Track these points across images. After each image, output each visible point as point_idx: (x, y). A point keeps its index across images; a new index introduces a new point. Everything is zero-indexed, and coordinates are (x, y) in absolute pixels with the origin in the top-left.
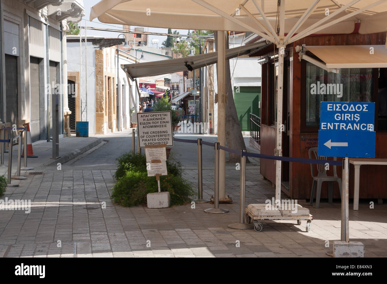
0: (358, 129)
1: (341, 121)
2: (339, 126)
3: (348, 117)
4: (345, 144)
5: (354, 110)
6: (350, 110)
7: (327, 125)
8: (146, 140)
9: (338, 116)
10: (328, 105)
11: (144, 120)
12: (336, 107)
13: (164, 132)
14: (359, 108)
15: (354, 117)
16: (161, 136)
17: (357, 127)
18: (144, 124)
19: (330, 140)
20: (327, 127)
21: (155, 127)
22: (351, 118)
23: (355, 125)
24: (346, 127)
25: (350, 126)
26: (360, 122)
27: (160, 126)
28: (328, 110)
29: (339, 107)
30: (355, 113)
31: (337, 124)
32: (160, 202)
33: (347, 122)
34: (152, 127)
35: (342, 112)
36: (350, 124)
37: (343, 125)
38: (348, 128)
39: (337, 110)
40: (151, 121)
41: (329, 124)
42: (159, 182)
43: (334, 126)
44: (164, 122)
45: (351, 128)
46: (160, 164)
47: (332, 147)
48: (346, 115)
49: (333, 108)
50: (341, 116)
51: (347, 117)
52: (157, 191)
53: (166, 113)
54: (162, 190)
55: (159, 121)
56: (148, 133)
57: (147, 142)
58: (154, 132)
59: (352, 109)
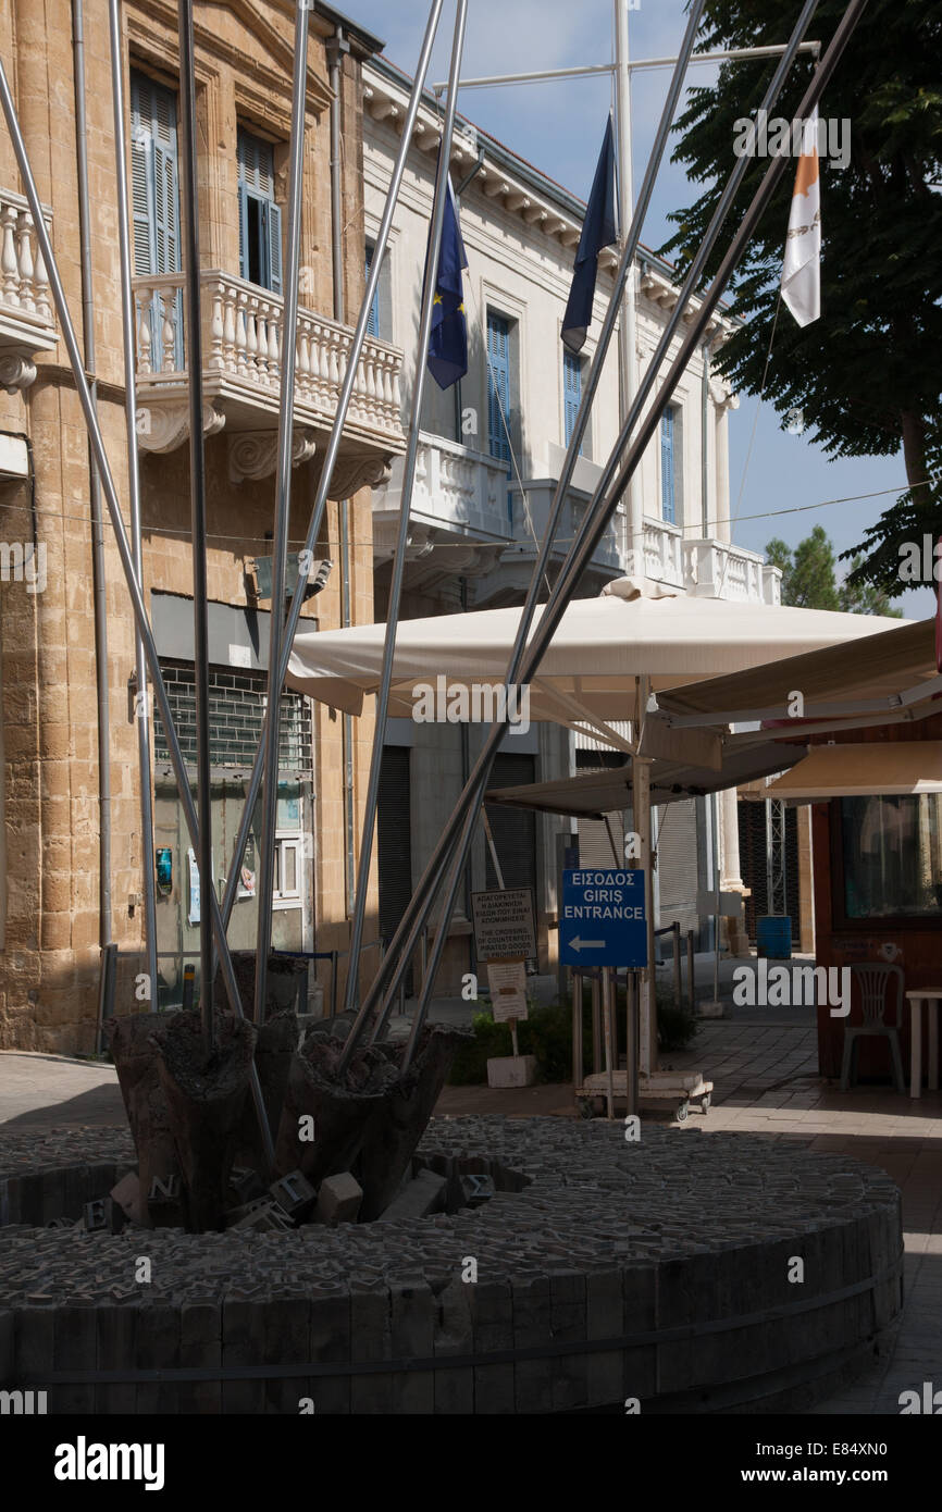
0: (621, 916)
1: (593, 904)
2: (591, 911)
3: (605, 896)
4: (601, 944)
5: (613, 883)
6: (607, 883)
7: (573, 910)
8: (488, 948)
9: (589, 894)
10: (574, 875)
11: (484, 906)
12: (586, 879)
13: (520, 930)
14: (620, 879)
15: (614, 896)
16: (515, 938)
17: (619, 913)
18: (484, 914)
19: (578, 938)
20: (573, 914)
21: (504, 920)
22: (608, 897)
23: (615, 909)
24: (602, 914)
25: (607, 913)
26: (623, 904)
27: (512, 919)
28: (574, 883)
29: (590, 879)
30: (615, 887)
31: (588, 908)
32: (512, 1076)
33: (603, 905)
34: (497, 920)
35: (594, 888)
36: (607, 908)
37: (597, 910)
38: (605, 914)
39: (588, 883)
40: (496, 909)
41: (576, 908)
42: (514, 1034)
43: (585, 911)
44: (520, 911)
45: (610, 914)
46: (515, 997)
47: (581, 949)
48: (601, 891)
49: (581, 881)
50: (594, 894)
51: (603, 895)
52: (512, 1054)
53: (523, 892)
54: (522, 1052)
55: (511, 908)
56: (490, 933)
57: (490, 952)
58: (501, 932)
59: (610, 881)
